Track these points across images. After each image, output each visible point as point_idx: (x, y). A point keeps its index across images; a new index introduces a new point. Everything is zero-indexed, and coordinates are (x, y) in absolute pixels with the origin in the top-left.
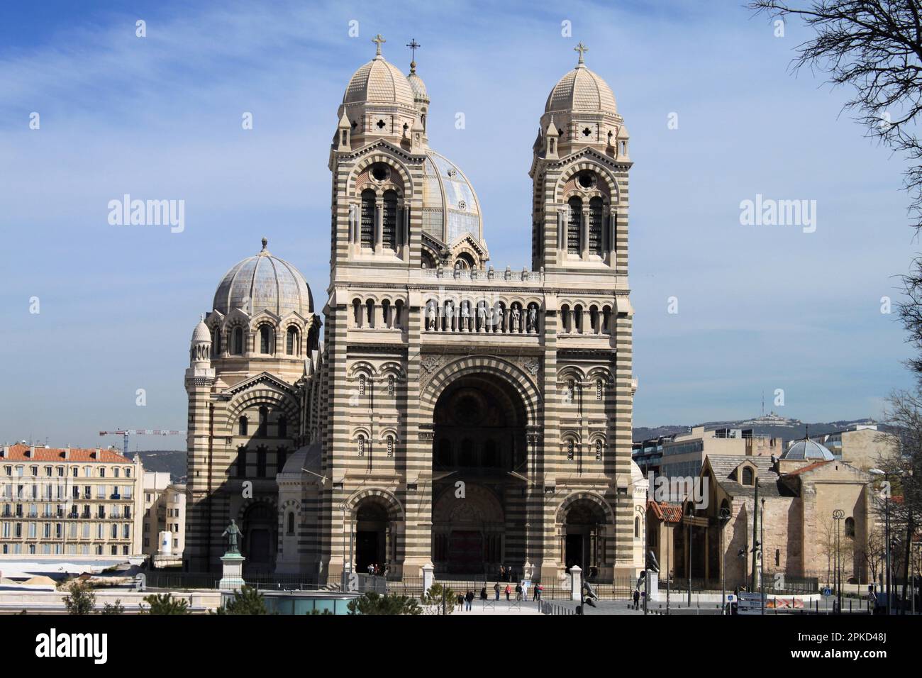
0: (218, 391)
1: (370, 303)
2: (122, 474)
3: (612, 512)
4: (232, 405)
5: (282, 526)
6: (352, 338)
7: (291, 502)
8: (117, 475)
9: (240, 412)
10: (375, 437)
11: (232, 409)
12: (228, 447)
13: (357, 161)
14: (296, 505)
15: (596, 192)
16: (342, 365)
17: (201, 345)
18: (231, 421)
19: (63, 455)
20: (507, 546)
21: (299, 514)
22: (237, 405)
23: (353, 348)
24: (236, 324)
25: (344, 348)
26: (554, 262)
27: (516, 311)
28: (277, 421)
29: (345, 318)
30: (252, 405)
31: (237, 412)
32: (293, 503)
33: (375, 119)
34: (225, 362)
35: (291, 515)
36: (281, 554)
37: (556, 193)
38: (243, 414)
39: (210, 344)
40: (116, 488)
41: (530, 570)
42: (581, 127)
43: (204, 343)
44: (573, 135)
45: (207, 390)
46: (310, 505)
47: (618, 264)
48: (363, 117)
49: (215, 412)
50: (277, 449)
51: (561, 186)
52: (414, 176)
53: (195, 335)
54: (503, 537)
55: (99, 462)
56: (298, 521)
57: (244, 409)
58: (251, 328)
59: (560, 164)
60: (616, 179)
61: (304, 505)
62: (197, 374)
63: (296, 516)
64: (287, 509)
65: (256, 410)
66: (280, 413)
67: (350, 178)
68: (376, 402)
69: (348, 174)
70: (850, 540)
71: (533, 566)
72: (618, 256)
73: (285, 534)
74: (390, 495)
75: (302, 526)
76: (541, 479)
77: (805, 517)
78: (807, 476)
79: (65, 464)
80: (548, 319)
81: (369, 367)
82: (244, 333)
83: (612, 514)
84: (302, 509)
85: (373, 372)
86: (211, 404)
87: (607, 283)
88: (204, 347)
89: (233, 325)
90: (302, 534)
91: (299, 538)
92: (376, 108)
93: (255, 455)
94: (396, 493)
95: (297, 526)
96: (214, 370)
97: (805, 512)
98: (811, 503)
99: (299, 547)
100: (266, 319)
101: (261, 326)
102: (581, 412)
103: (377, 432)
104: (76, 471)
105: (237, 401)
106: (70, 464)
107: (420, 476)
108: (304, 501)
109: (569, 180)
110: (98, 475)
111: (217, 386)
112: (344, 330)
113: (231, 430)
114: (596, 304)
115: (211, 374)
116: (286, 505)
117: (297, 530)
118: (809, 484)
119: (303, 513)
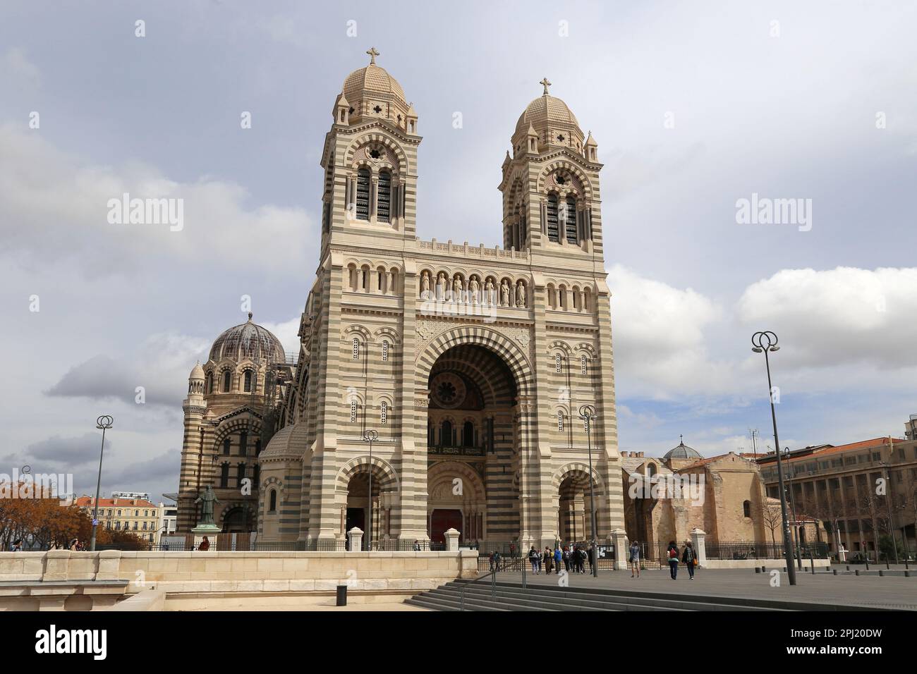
0: (209, 419)
1: (366, 268)
2: (150, 514)
3: (603, 484)
4: (220, 430)
5: (263, 504)
6: (346, 300)
7: (273, 480)
8: (146, 515)
9: (225, 436)
10: (369, 402)
11: (219, 433)
12: (214, 463)
13: (354, 137)
14: (278, 482)
15: (572, 190)
16: (336, 326)
17: (197, 382)
18: (218, 443)
19: (112, 502)
20: (489, 522)
21: (282, 491)
22: (223, 430)
23: (347, 309)
24: (225, 370)
25: (339, 309)
26: (538, 244)
27: (506, 287)
28: (255, 443)
29: (340, 280)
30: (235, 430)
31: (223, 436)
32: (276, 479)
33: (372, 105)
34: (215, 397)
35: (273, 493)
36: (261, 534)
37: (538, 185)
38: (228, 438)
39: (204, 382)
40: (145, 522)
41: (528, 542)
42: (556, 133)
43: (199, 380)
44: (550, 139)
45: (200, 417)
46: (293, 482)
47: (595, 251)
48: (361, 102)
49: (205, 435)
50: (253, 466)
51: (541, 179)
52: (410, 156)
53: (192, 373)
54: (484, 514)
55: (135, 506)
56: (280, 499)
57: (228, 434)
58: (238, 371)
59: (541, 160)
60: (589, 178)
61: (287, 482)
62: (192, 403)
63: (278, 493)
64: (269, 487)
65: (238, 434)
66: (257, 437)
67: (347, 152)
68: (370, 366)
69: (345, 147)
70: (748, 518)
71: (532, 538)
72: (594, 244)
73: (265, 513)
74: (385, 464)
75: (285, 503)
76: (536, 449)
77: (716, 500)
78: (712, 466)
79: (113, 508)
80: (537, 294)
81: (364, 331)
82: (231, 376)
83: (604, 485)
84: (285, 487)
85: (368, 336)
86: (202, 429)
87: (587, 266)
88: (198, 384)
89: (224, 371)
90: (284, 512)
91: (281, 517)
92: (373, 94)
93: (236, 470)
94: (392, 461)
95: (279, 504)
96: (206, 403)
97: (716, 497)
98: (719, 488)
99: (281, 525)
100: (249, 366)
101: (245, 371)
102: (569, 385)
103: (371, 398)
104: (120, 512)
105: (223, 427)
106: (116, 508)
107: (417, 444)
108: (287, 478)
109: (548, 175)
110: (134, 514)
111: (208, 416)
112: (339, 292)
113: (218, 450)
114: (578, 285)
115: (204, 404)
116: (268, 482)
117: (279, 508)
118: (715, 473)
119: (286, 490)
